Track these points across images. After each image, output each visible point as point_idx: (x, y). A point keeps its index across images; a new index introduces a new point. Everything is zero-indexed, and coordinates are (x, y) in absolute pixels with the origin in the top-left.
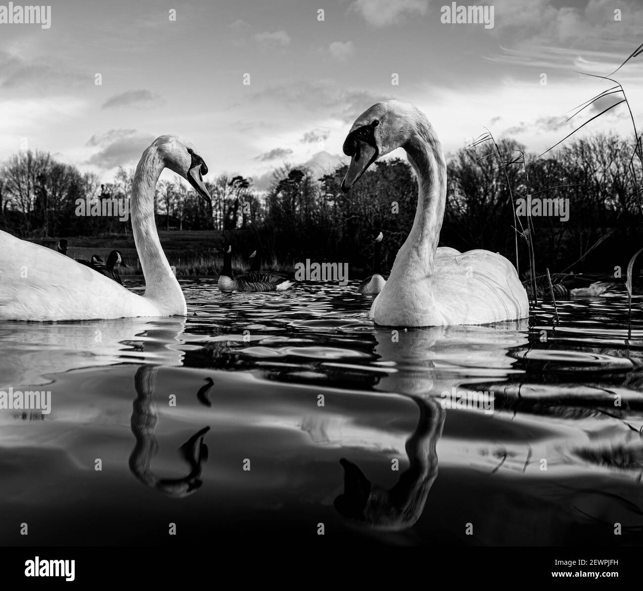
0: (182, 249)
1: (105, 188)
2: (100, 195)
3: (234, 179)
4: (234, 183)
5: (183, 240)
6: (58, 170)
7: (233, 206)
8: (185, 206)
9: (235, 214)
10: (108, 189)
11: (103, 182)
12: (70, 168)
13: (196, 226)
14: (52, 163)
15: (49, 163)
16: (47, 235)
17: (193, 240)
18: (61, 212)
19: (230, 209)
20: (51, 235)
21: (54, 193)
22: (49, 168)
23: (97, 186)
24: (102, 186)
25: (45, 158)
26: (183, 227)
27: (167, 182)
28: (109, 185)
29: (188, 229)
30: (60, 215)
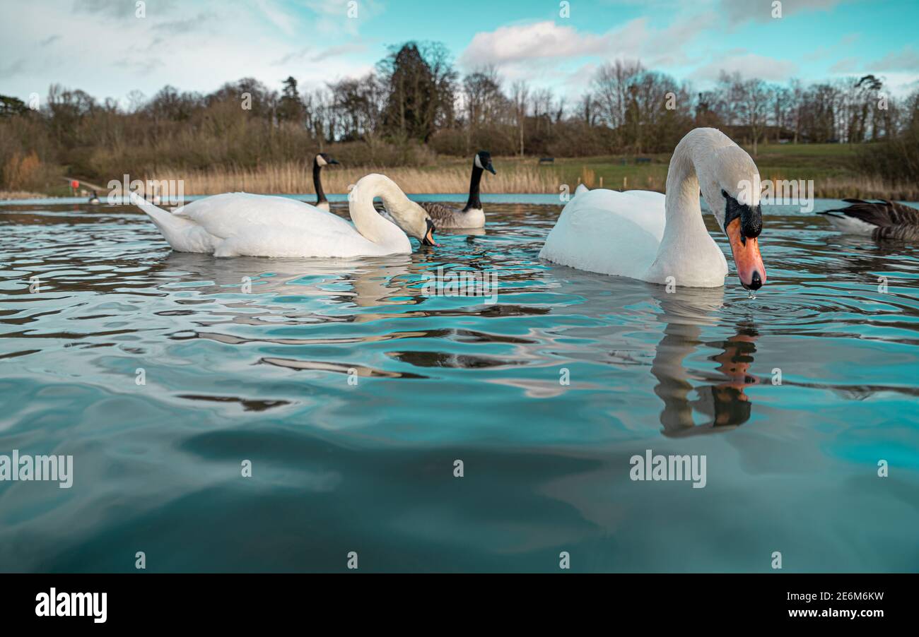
0: (798, 167)
1: (703, 96)
2: (697, 104)
3: (863, 79)
4: (862, 84)
5: (800, 156)
6: (650, 80)
7: (861, 113)
8: (800, 114)
9: (863, 122)
10: (707, 98)
11: (702, 89)
12: (663, 76)
13: (813, 140)
14: (643, 70)
15: (640, 72)
16: (640, 152)
17: (812, 156)
18: (655, 126)
19: (856, 117)
20: (645, 152)
21: (647, 104)
22: (640, 78)
23: (694, 95)
24: (700, 95)
25: (635, 66)
26: (798, 140)
27: (777, 86)
28: (708, 94)
29: (804, 143)
30: (655, 129)
